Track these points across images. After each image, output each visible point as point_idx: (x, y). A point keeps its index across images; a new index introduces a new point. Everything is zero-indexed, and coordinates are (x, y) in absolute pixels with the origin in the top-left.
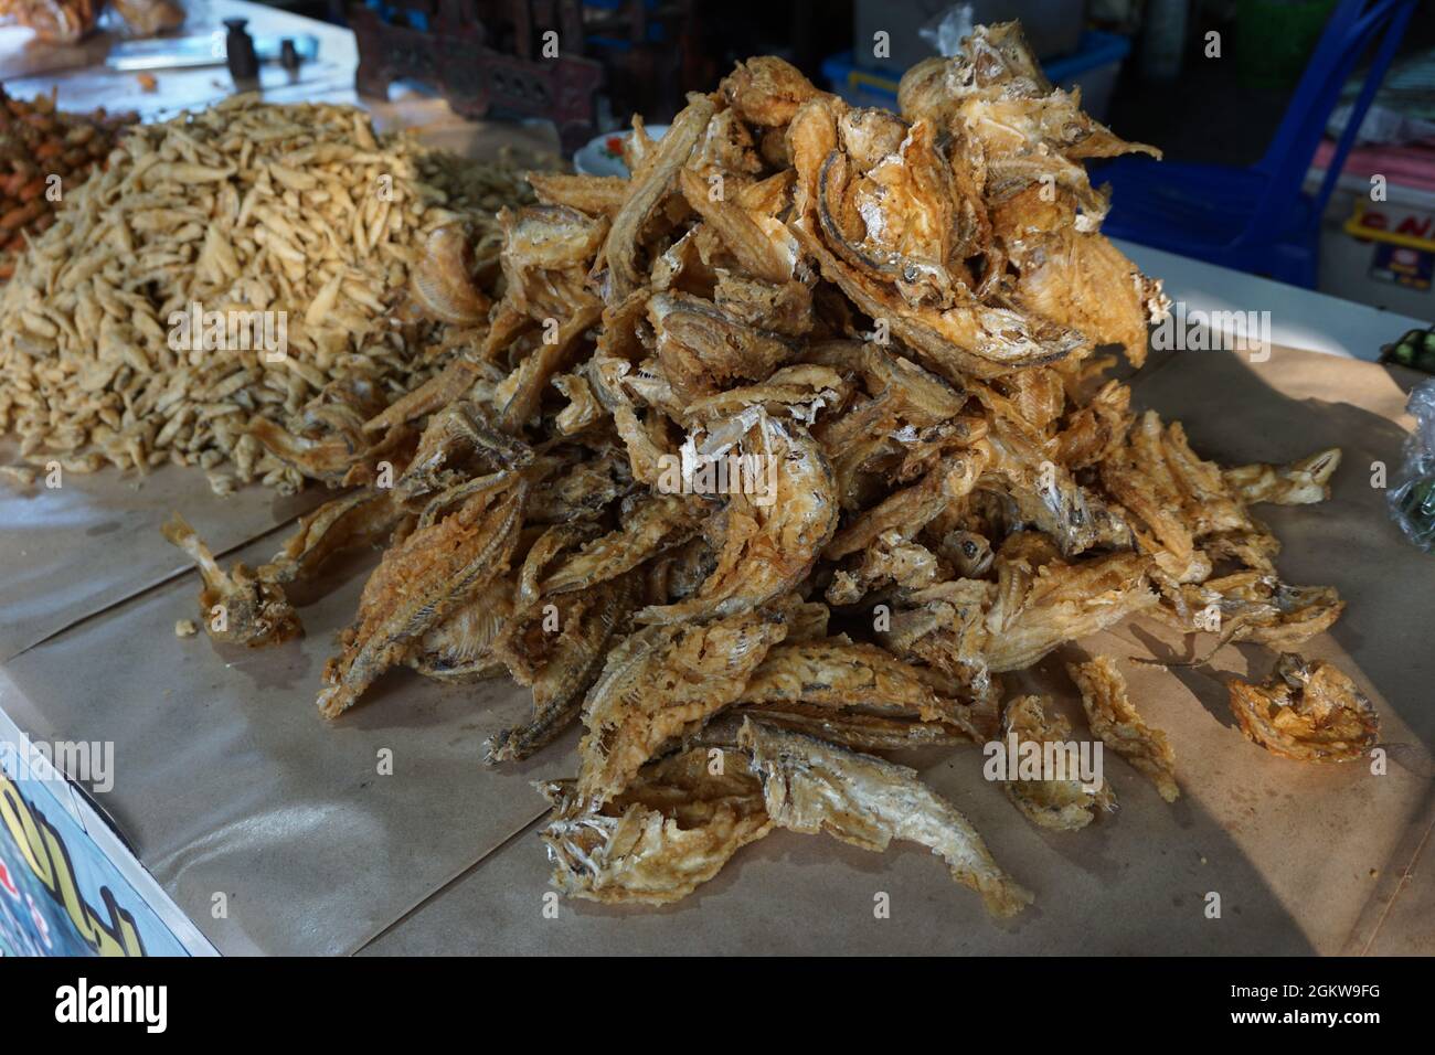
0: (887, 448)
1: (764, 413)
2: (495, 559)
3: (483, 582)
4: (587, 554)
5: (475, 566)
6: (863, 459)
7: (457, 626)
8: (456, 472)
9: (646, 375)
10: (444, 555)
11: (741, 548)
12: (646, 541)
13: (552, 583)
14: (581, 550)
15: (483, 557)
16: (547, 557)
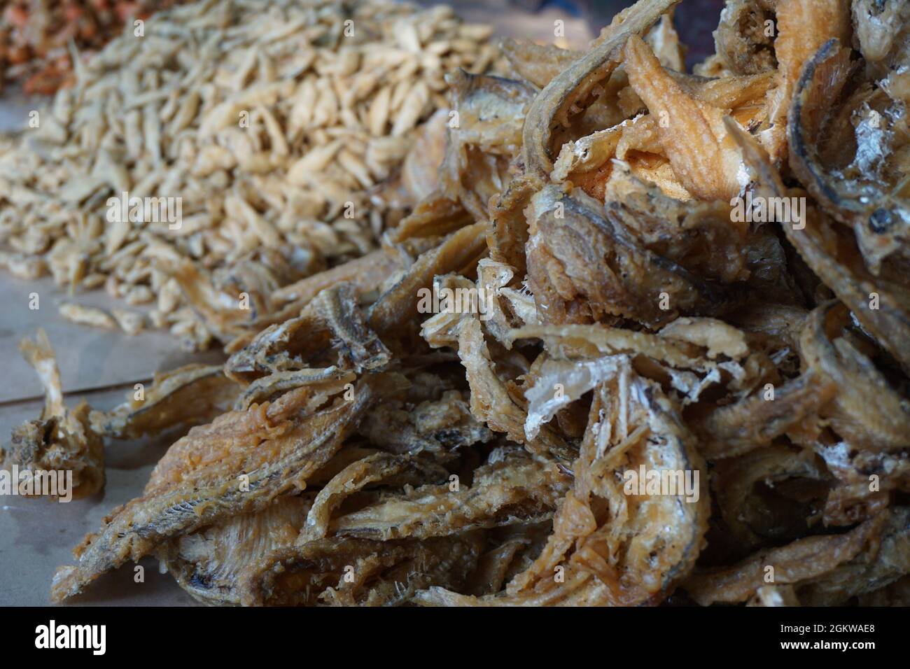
0: (808, 468)
1: (627, 368)
2: (293, 471)
3: (266, 494)
4: (409, 500)
5: (266, 473)
6: (766, 472)
7: (223, 538)
8: (292, 357)
9: (528, 292)
10: (242, 449)
11: (567, 546)
12: (483, 505)
13: (348, 521)
14: (404, 493)
15: (280, 464)
16: (350, 486)
